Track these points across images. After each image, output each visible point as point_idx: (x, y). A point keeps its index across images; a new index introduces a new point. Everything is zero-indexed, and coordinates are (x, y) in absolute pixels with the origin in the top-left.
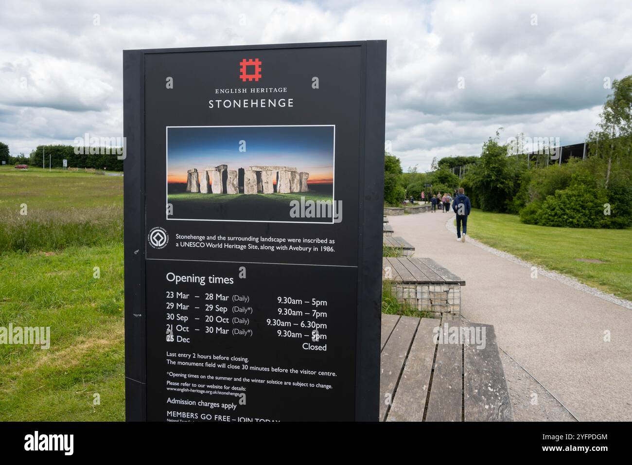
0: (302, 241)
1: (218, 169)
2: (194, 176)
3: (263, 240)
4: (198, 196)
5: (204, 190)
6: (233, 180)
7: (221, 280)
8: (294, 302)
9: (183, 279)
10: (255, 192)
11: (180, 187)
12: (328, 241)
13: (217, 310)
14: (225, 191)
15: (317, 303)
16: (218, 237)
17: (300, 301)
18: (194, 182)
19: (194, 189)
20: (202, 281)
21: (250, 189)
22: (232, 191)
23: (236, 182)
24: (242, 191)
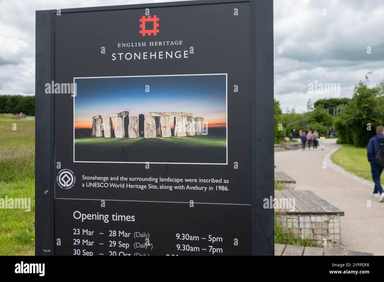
0: (198, 181)
1: (120, 115)
2: (99, 122)
3: (162, 180)
4: (102, 140)
5: (108, 135)
6: (134, 125)
7: (123, 218)
8: (192, 238)
9: (89, 217)
10: (154, 136)
11: (87, 132)
12: (223, 181)
13: (120, 245)
14: (127, 135)
15: (213, 239)
16: (121, 178)
17: (197, 238)
18: (98, 128)
19: (99, 134)
20: (106, 219)
21: (150, 134)
22: (133, 135)
23: (137, 127)
24: (142, 135)
